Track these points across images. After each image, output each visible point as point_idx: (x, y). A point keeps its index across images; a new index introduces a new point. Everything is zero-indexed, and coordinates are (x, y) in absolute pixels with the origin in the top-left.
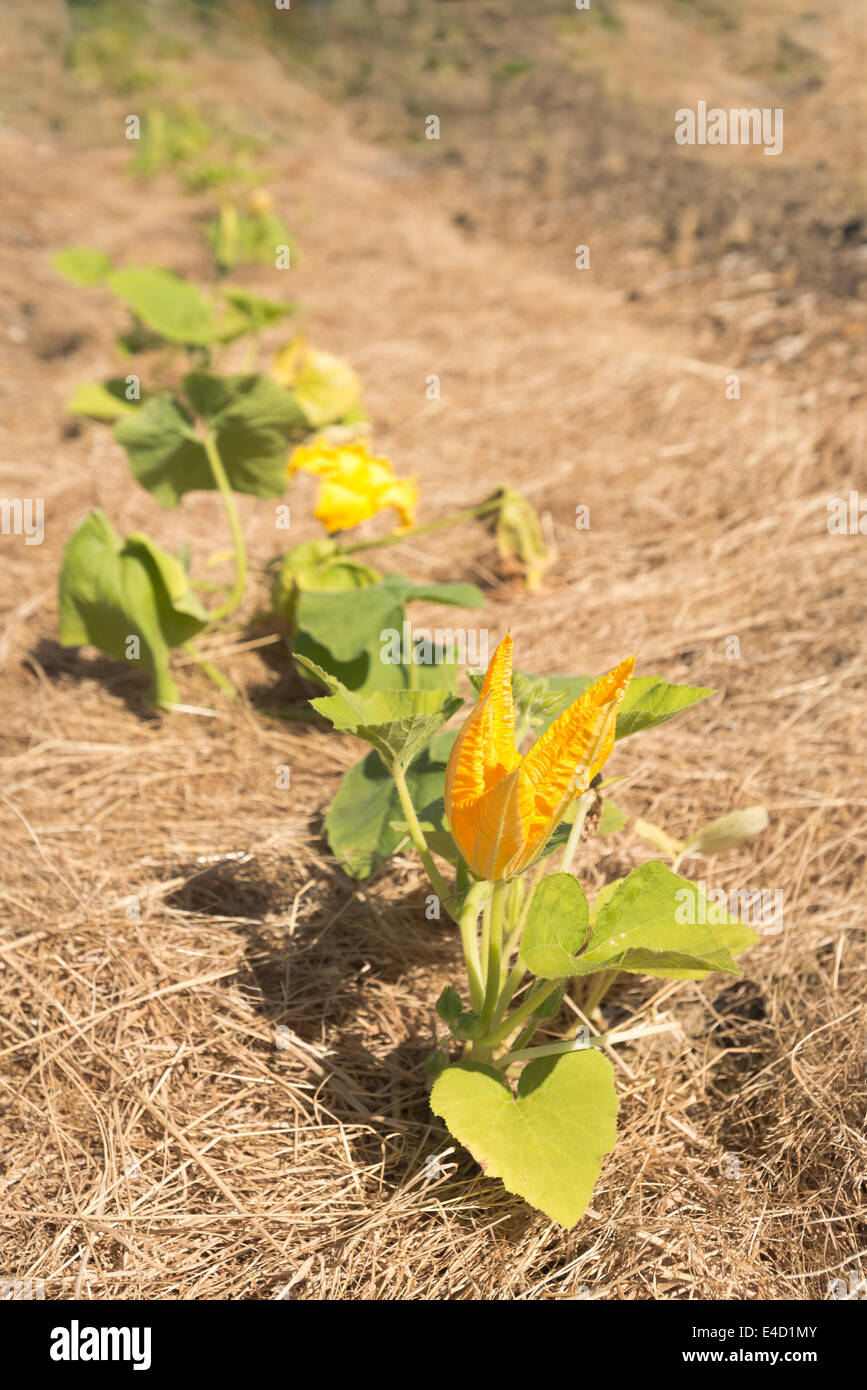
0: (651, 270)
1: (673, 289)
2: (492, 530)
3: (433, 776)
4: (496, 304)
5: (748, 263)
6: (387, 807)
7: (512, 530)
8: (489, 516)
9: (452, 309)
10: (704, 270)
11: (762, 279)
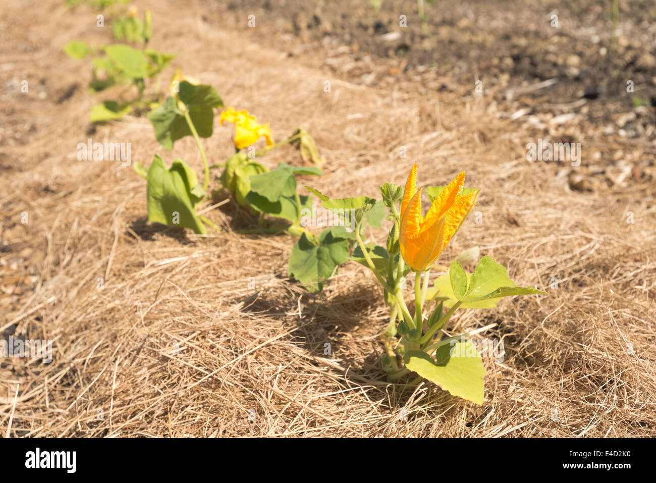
0: (293, 43)
1: (305, 52)
2: (298, 148)
3: (335, 244)
4: (239, 56)
5: (335, 42)
6: (317, 261)
7: (306, 148)
8: (296, 143)
9: (223, 58)
10: (316, 44)
11: (344, 49)
